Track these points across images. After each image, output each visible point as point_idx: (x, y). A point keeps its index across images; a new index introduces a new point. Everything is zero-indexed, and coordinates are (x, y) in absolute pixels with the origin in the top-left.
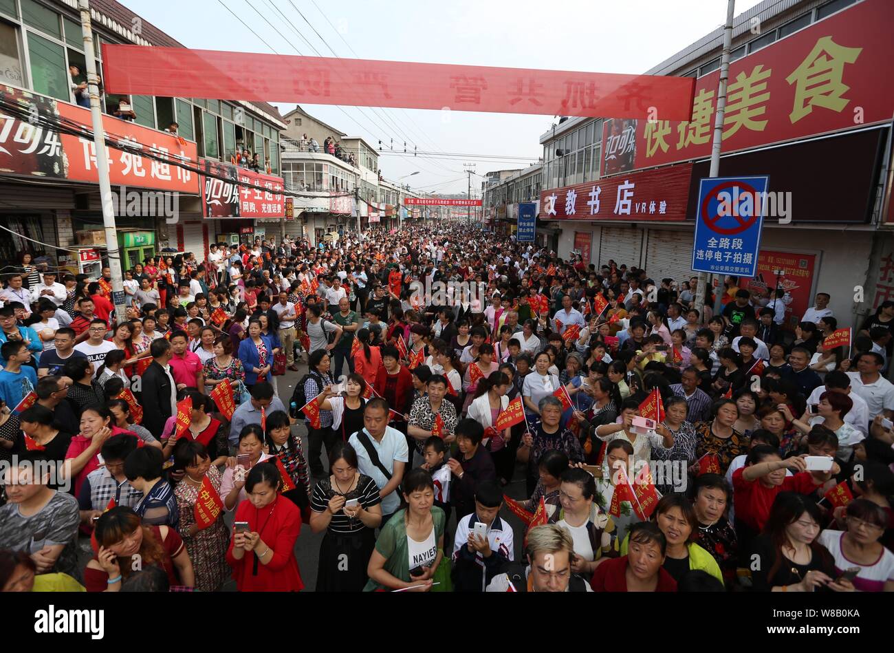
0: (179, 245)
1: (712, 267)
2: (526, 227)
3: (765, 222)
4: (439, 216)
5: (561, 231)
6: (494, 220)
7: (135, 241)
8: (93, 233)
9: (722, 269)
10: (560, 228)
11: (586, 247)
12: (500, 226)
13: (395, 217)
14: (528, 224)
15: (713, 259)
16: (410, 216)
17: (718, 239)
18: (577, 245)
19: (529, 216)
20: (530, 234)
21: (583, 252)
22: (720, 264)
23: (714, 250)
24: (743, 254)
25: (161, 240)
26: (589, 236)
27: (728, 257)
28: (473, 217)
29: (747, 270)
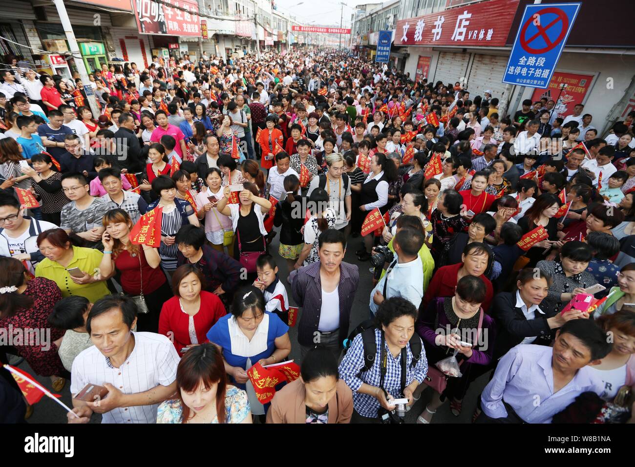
0: (124, 56)
1: (518, 80)
2: (383, 51)
3: (565, 47)
4: (318, 43)
5: (409, 55)
6: (359, 46)
7: (90, 50)
8: (56, 41)
9: (524, 82)
10: (408, 52)
11: (426, 69)
12: (364, 50)
13: (285, 42)
14: (385, 49)
15: (520, 74)
16: (296, 42)
17: (527, 58)
18: (419, 66)
19: (387, 41)
20: (386, 56)
21: (423, 71)
22: (524, 78)
23: (523, 67)
24: (543, 70)
25: (110, 51)
26: (429, 58)
27: (531, 72)
28: (343, 45)
29: (542, 83)
